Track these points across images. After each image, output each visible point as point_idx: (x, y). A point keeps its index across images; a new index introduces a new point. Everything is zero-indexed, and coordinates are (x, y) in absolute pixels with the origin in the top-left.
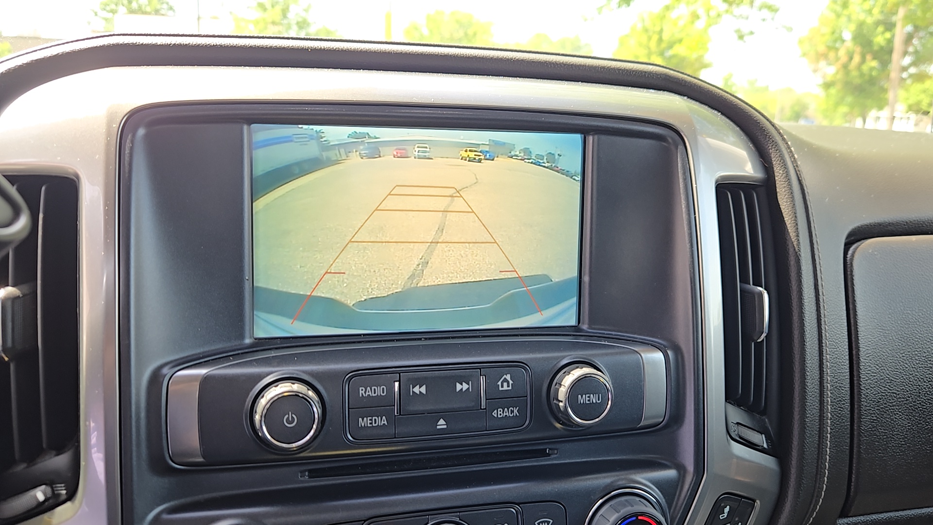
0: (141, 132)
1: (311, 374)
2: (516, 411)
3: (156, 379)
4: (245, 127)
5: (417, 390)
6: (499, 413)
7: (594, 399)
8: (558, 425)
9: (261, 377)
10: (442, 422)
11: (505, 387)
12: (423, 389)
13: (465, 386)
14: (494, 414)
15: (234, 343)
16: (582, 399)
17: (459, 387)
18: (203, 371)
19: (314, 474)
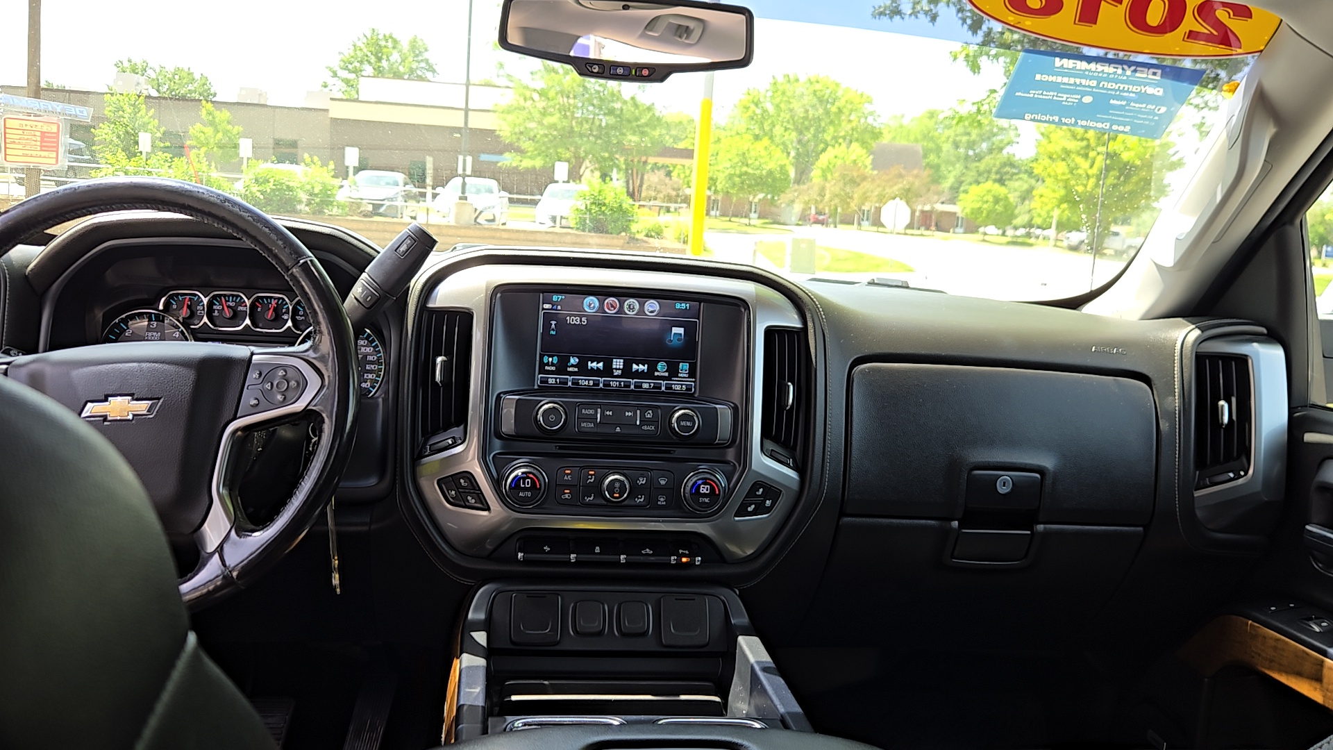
0: (499, 295)
1: (562, 401)
2: (653, 427)
3: (499, 397)
4: (541, 295)
5: (608, 413)
6: (645, 428)
7: (688, 424)
8: (675, 438)
9: (541, 401)
10: (618, 428)
11: (649, 416)
12: (611, 413)
13: (630, 414)
14: (643, 428)
15: (531, 388)
16: (683, 423)
17: (627, 414)
18: (517, 397)
19: (561, 448)
